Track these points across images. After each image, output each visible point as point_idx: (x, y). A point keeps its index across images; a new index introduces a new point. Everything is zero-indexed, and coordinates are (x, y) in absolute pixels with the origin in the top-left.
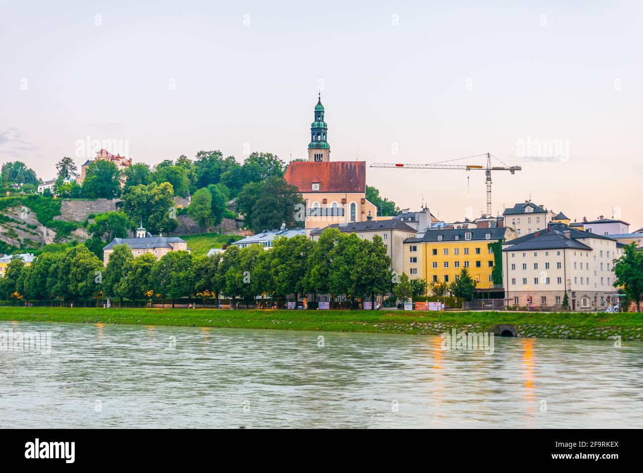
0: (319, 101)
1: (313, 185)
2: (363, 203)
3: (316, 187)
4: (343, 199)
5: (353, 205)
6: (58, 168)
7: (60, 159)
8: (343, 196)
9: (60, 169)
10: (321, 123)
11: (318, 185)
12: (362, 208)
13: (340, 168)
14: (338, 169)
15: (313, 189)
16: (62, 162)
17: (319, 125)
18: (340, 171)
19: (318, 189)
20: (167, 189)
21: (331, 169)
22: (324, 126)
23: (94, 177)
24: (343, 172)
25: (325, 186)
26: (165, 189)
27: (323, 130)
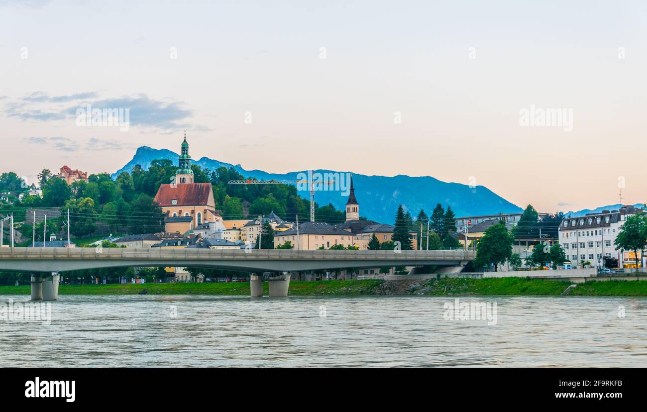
0: (185, 139)
1: (173, 201)
2: (205, 213)
3: (175, 202)
4: (192, 210)
5: (199, 215)
6: (39, 178)
7: (40, 171)
8: (192, 208)
9: (41, 179)
10: (185, 155)
11: (176, 201)
12: (204, 216)
13: (193, 188)
14: (192, 189)
15: (173, 204)
16: (41, 173)
17: (183, 157)
18: (193, 190)
19: (176, 204)
20: (88, 203)
21: (187, 189)
22: (187, 157)
23: (49, 191)
24: (195, 191)
25: (181, 201)
26: (87, 202)
27: (186, 161)
